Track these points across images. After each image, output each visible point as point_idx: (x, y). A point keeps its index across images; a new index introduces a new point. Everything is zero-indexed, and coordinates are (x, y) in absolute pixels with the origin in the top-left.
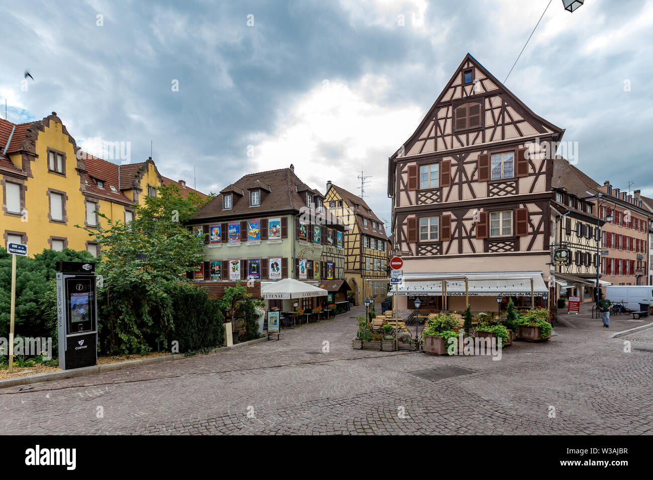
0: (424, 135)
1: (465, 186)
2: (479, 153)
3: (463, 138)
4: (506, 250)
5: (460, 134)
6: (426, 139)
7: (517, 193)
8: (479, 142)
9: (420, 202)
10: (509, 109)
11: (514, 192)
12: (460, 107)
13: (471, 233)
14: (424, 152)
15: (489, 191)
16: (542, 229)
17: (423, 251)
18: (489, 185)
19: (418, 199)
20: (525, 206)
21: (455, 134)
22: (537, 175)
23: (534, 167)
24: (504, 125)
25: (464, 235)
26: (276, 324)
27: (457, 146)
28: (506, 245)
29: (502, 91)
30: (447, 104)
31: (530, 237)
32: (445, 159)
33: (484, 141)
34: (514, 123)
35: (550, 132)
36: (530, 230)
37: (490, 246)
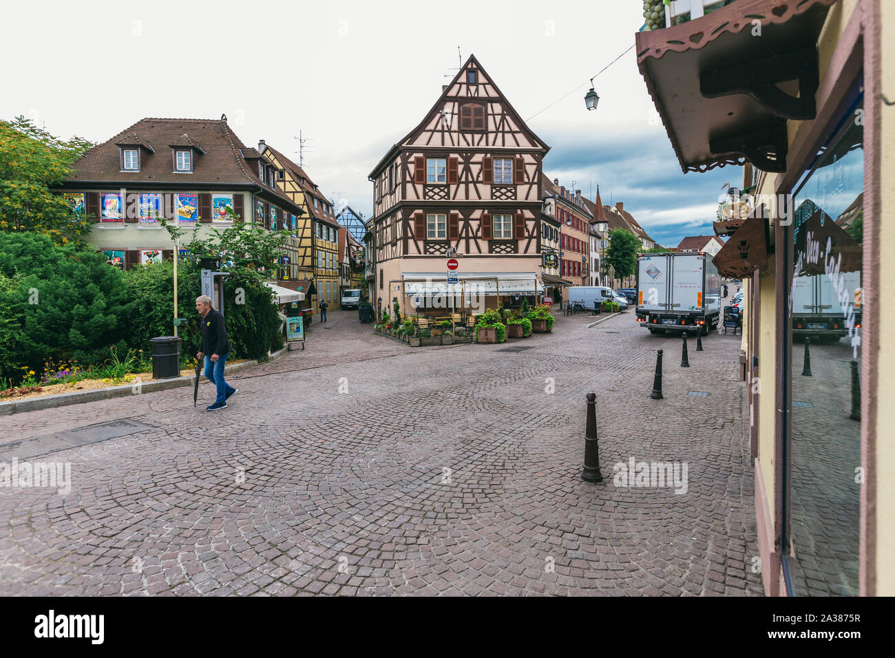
0: (431, 126)
1: (471, 186)
2: (483, 155)
3: (469, 137)
4: (508, 252)
5: (466, 133)
6: (433, 131)
7: (516, 199)
8: (483, 145)
9: (427, 197)
10: (508, 117)
11: (513, 198)
12: (465, 105)
13: (477, 234)
14: (431, 145)
15: (493, 194)
16: (535, 234)
17: (432, 250)
18: (492, 188)
19: (425, 194)
20: (522, 212)
21: (462, 131)
22: (531, 184)
23: (528, 177)
24: (504, 132)
25: (471, 235)
26: (299, 331)
27: (463, 145)
28: (508, 247)
29: (501, 100)
30: (454, 99)
31: (526, 241)
32: (452, 156)
33: (487, 145)
34: (513, 133)
35: (540, 147)
36: (526, 234)
37: (494, 247)
